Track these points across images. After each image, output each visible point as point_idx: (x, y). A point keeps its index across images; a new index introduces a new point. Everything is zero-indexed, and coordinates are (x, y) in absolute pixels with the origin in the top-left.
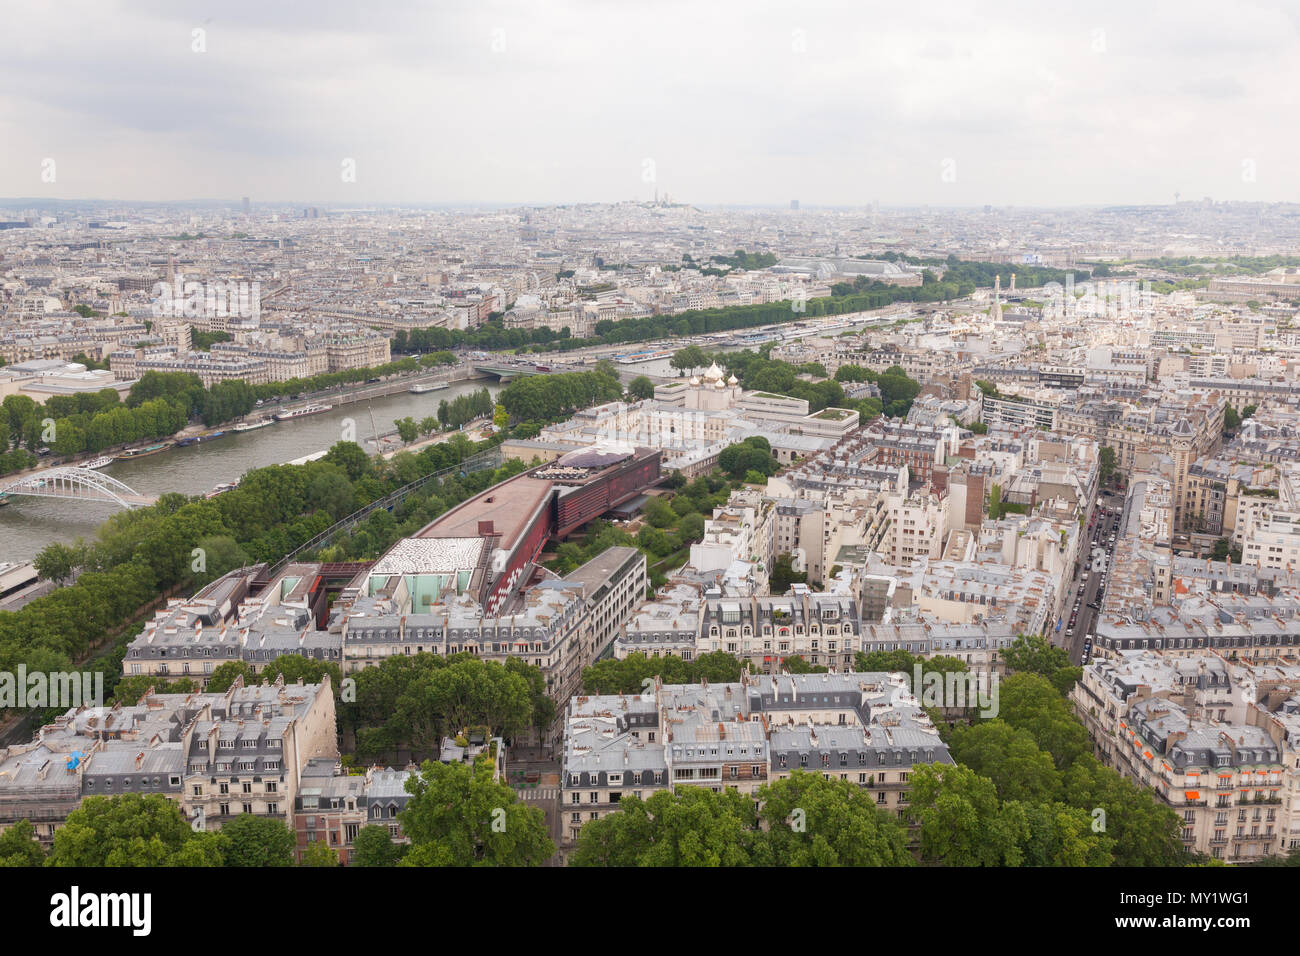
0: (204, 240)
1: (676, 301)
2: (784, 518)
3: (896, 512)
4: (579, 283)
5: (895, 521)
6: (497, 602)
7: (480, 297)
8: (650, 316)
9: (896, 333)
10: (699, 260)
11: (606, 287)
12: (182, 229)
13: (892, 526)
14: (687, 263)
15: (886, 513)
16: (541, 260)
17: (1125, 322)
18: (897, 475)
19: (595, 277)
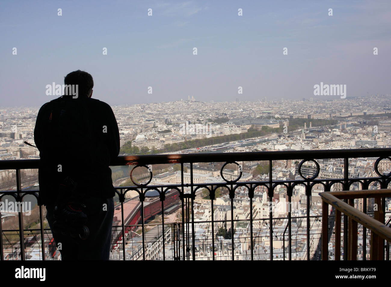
0: (31, 119)
1: (193, 135)
2: (222, 212)
3: (260, 209)
4: (159, 130)
5: (260, 212)
6: (117, 246)
7: (124, 136)
8: (184, 141)
9: (268, 144)
10: (202, 121)
11: (168, 131)
12: (25, 115)
13: (258, 214)
14: (198, 122)
15: (256, 209)
16: (147, 122)
17: (347, 138)
18: (262, 196)
19: (165, 128)
